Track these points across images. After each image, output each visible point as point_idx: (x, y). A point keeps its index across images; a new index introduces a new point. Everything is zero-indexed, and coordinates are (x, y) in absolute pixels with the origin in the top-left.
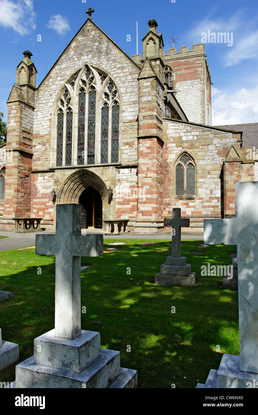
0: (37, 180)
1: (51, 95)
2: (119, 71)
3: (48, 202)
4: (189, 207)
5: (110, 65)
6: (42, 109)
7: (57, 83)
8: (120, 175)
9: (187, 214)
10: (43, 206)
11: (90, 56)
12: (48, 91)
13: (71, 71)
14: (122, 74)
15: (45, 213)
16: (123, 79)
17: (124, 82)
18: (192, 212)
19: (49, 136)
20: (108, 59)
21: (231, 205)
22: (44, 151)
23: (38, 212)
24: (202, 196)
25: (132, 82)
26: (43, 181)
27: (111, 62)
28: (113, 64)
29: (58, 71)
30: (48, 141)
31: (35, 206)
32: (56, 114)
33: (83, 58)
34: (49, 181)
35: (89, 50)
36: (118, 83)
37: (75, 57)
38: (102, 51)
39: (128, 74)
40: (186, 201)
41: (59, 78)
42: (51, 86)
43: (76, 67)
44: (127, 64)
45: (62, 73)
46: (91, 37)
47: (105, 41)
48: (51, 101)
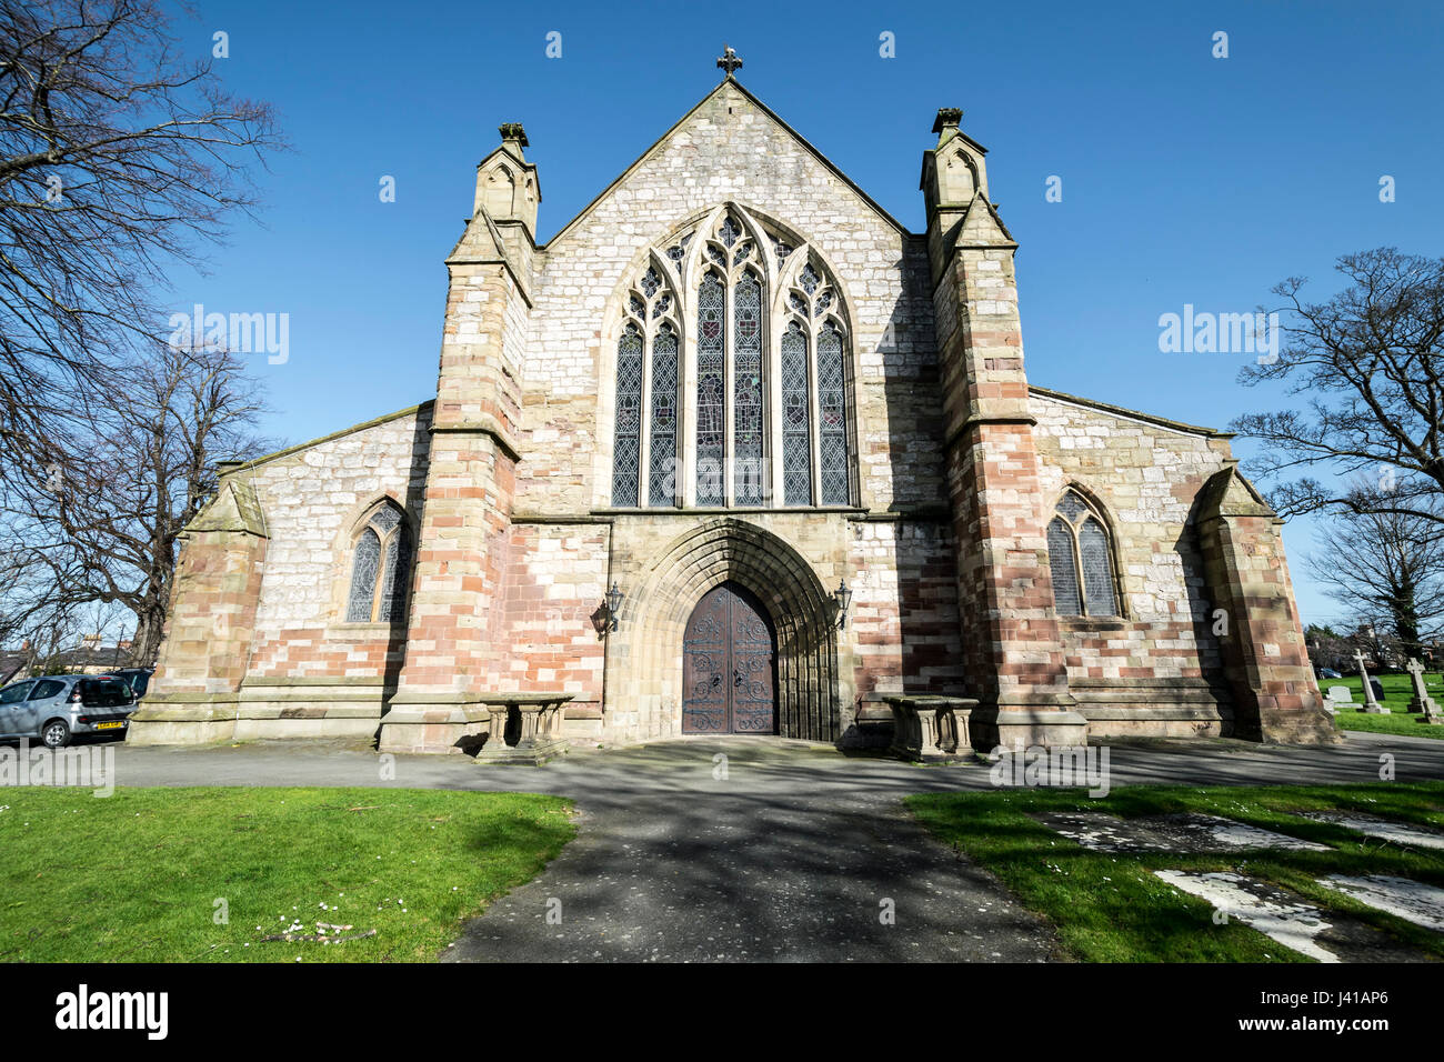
0: (535, 549)
1: (597, 275)
2: (842, 235)
3: (581, 633)
4: (1110, 653)
5: (809, 214)
6: (562, 314)
7: (619, 240)
8: (863, 543)
9: (1108, 676)
10: (559, 648)
11: (740, 180)
12: (587, 260)
13: (674, 212)
14: (853, 245)
15: (568, 673)
16: (858, 258)
17: (859, 267)
18: (1123, 672)
19: (588, 403)
20: (802, 197)
22: (569, 449)
23: (532, 673)
24: (1146, 619)
25: (886, 269)
26: (563, 554)
27: (811, 206)
28: (818, 213)
29: (625, 207)
30: (588, 419)
31: (524, 648)
32: (617, 335)
33: (714, 181)
34: (587, 557)
35: (737, 162)
36: (839, 266)
37: (686, 174)
38: (782, 171)
39: (871, 245)
40: (1095, 636)
41: (629, 229)
42: (597, 247)
43: (692, 204)
44: (865, 217)
45: (641, 213)
46: (741, 127)
47: (790, 147)
48: (598, 291)
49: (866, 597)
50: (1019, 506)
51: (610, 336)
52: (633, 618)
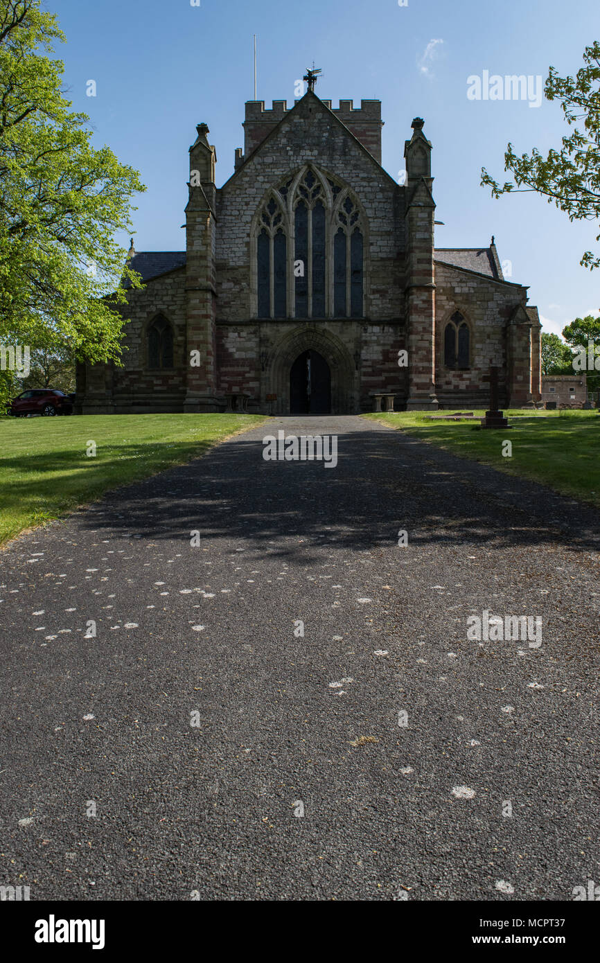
0: (227, 336)
1: (247, 204)
2: (365, 184)
3: (249, 372)
4: (463, 379)
5: (349, 171)
6: (231, 225)
7: (257, 185)
8: (368, 334)
9: (460, 388)
10: (240, 378)
11: (316, 152)
12: (242, 196)
13: (283, 170)
14: (369, 189)
15: (244, 388)
16: (371, 196)
17: (371, 202)
18: (467, 386)
19: (246, 269)
20: (345, 162)
21: (518, 377)
22: (239, 292)
23: (230, 388)
24: (479, 366)
25: (384, 202)
26: (238, 339)
27: (350, 168)
28: (354, 171)
29: (259, 167)
30: (246, 277)
31: (226, 379)
32: (257, 234)
33: (302, 153)
34: (249, 340)
35: (314, 141)
36: (362, 200)
37: (288, 148)
38: (336, 147)
39: (378, 189)
40: (458, 372)
41: (261, 178)
42: (246, 189)
43: (292, 166)
44: (376, 174)
45: (267, 170)
46: (316, 121)
47: (340, 134)
48: (248, 213)
49: (368, 357)
50: (424, 322)
51: (254, 236)
52: (270, 366)
